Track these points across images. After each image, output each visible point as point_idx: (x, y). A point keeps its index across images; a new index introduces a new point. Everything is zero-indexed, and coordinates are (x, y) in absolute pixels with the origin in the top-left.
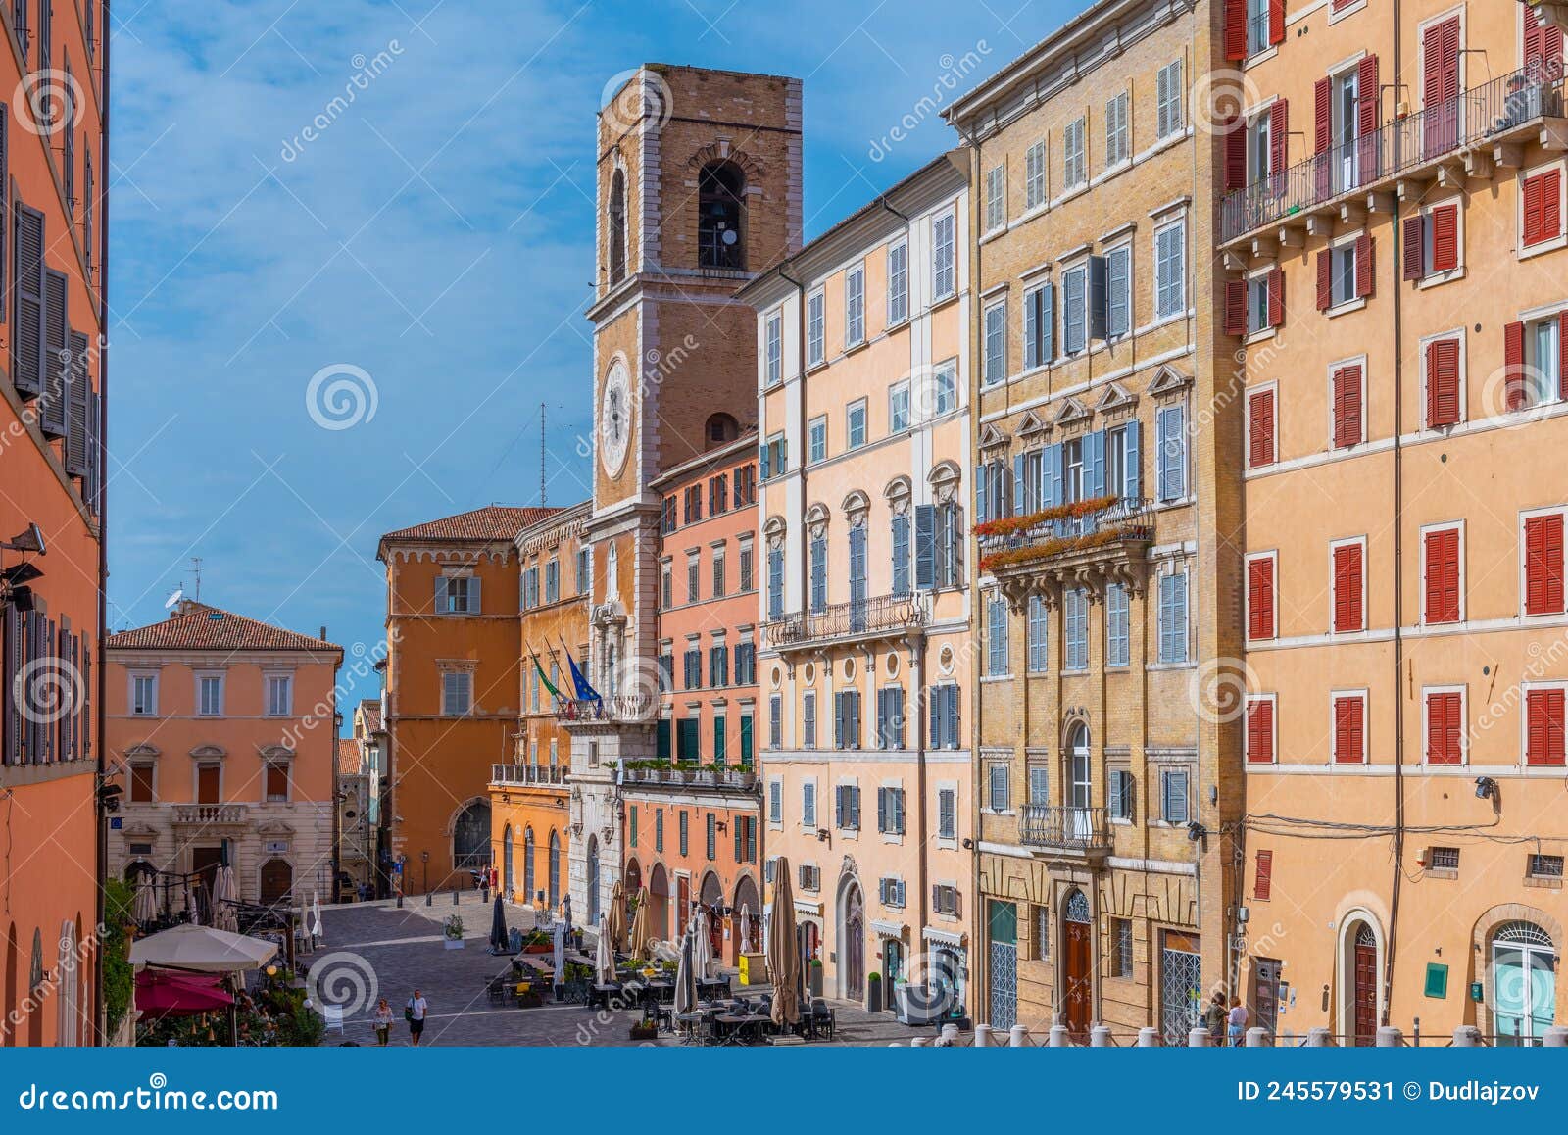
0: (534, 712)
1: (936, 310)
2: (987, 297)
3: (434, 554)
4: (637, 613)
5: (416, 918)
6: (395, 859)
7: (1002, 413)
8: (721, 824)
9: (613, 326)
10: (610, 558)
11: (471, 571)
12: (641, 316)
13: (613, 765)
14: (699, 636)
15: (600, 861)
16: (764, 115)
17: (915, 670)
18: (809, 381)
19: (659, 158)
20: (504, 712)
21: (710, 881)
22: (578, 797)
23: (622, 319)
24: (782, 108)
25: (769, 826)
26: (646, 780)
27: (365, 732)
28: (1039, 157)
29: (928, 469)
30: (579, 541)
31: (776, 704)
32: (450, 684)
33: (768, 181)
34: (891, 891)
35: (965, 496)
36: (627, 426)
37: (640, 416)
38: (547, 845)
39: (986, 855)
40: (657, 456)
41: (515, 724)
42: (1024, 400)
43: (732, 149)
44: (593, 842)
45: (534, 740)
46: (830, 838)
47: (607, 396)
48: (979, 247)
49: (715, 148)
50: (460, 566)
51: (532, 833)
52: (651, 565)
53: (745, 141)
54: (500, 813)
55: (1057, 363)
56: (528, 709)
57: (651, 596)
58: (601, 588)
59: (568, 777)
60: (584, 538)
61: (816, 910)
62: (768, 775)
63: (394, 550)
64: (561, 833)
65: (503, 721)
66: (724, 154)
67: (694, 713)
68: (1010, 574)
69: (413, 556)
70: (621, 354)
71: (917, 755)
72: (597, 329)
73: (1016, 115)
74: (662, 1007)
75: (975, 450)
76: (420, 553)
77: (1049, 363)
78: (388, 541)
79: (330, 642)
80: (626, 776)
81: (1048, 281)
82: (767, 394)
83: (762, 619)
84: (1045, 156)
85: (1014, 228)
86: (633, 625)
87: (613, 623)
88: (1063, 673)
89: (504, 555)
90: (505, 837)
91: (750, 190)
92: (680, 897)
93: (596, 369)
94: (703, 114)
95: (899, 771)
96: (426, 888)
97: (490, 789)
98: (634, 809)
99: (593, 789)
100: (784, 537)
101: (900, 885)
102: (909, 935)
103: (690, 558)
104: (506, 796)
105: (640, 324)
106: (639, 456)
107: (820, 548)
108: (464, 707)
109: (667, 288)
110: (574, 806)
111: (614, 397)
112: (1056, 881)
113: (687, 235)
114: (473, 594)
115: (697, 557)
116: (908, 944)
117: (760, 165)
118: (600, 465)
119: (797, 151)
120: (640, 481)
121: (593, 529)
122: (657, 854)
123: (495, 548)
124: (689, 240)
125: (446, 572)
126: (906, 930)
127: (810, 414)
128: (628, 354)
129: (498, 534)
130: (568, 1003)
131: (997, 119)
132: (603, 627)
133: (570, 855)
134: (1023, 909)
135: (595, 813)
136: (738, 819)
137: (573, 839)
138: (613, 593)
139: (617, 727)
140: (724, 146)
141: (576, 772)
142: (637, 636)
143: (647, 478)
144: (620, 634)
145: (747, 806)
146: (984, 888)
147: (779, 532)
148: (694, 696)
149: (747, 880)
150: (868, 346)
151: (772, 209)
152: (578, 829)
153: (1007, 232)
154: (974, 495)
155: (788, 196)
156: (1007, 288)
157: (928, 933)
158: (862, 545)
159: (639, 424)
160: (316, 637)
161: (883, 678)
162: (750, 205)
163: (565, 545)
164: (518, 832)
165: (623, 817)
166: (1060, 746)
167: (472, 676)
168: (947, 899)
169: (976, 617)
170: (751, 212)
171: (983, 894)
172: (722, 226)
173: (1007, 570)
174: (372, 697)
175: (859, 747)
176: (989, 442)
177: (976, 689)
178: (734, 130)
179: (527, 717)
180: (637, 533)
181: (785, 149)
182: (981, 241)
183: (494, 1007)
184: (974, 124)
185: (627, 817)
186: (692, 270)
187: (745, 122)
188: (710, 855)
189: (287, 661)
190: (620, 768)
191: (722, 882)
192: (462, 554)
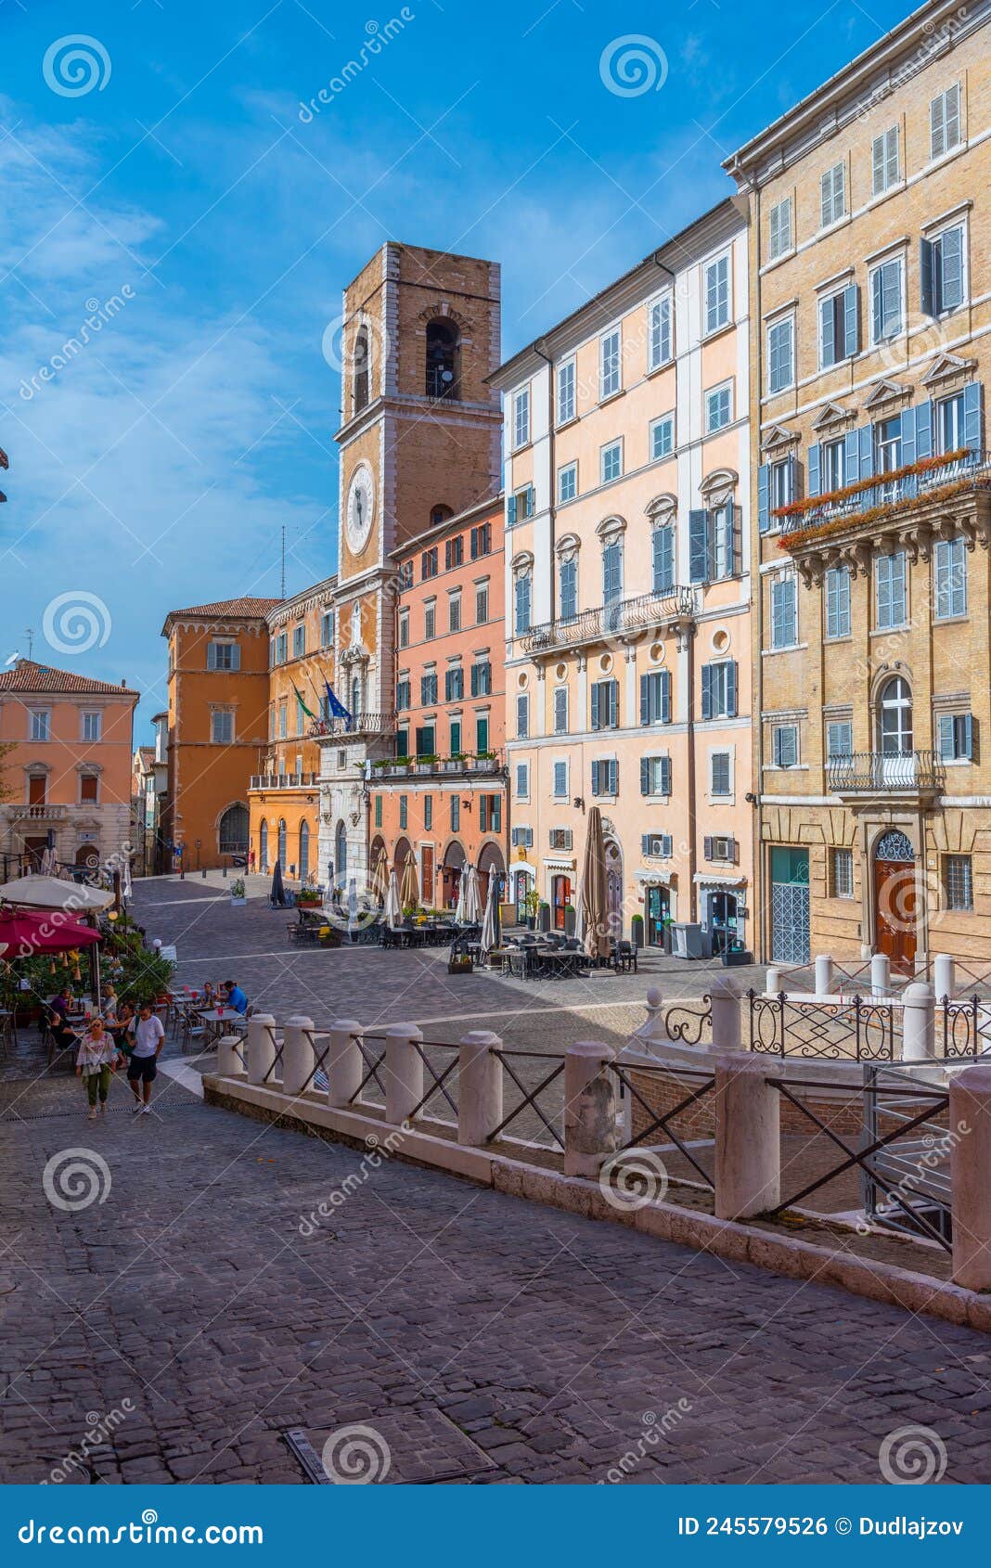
0: (281, 738)
1: (706, 344)
2: (767, 319)
3: (206, 626)
4: (379, 651)
5: (197, 886)
6: (176, 846)
7: (792, 413)
8: (466, 803)
9: (357, 442)
10: (355, 614)
11: (233, 640)
12: (383, 429)
13: (361, 766)
14: (435, 664)
15: (347, 840)
16: (474, 286)
17: (685, 654)
18: (557, 437)
19: (397, 312)
20: (256, 740)
21: (454, 849)
22: (328, 793)
23: (366, 435)
24: (486, 283)
25: (514, 801)
26: (393, 774)
27: (142, 766)
28: (839, 177)
29: (698, 481)
30: (323, 609)
31: (523, 703)
32: (217, 720)
33: (476, 336)
34: (655, 845)
35: (743, 495)
36: (370, 514)
37: (382, 504)
38: (298, 831)
39: (769, 807)
40: (395, 534)
41: (266, 748)
42: (816, 398)
43: (451, 311)
44: (341, 824)
45: (282, 758)
46: (583, 805)
47: (352, 495)
48: (760, 278)
49: (438, 308)
50: (225, 636)
51: (284, 823)
52: (390, 616)
53: (460, 304)
54: (257, 811)
55: (863, 354)
56: (276, 735)
57: (390, 639)
58: (346, 638)
59: (318, 779)
60: (328, 605)
61: (570, 865)
62: (514, 762)
63: (177, 624)
64: (311, 823)
65: (256, 747)
66: (444, 313)
67: (430, 723)
68: (812, 549)
69: (191, 628)
70: (366, 461)
71: (687, 726)
72: (342, 447)
73: (804, 152)
74: (471, 945)
75: (756, 453)
76: (197, 626)
77: (852, 357)
78: (174, 617)
79: (129, 687)
80: (373, 772)
81: (851, 284)
82: (514, 456)
83: (508, 636)
84: (846, 174)
85: (802, 250)
86: (376, 661)
87: (358, 661)
88: (872, 634)
89: (258, 629)
90: (261, 828)
91: (464, 341)
92: (424, 863)
93: (341, 478)
94: (429, 282)
95: (666, 741)
96: (203, 867)
97: (249, 793)
98: (379, 799)
99: (342, 785)
100: (532, 568)
101: (667, 839)
102: (676, 881)
103: (427, 605)
104: (263, 797)
105: (382, 435)
106: (381, 534)
107: (570, 571)
108: (228, 736)
109: (403, 409)
110: (324, 800)
111: (358, 494)
112: (866, 823)
113: (417, 371)
114: (235, 657)
115: (433, 603)
116: (676, 889)
117: (471, 323)
118: (345, 547)
119: (497, 315)
120: (382, 552)
121: (338, 595)
122: (402, 831)
123: (251, 624)
124: (419, 374)
125: (215, 640)
126: (674, 877)
127: (557, 465)
128: (372, 461)
129: (252, 614)
130: (361, 944)
131: (784, 158)
132: (348, 666)
133: (319, 837)
134: (818, 853)
135: (343, 803)
136: (482, 798)
137: (323, 824)
138: (357, 639)
139: (364, 737)
140: (445, 306)
141: (325, 774)
142: (379, 669)
143: (387, 550)
144: (363, 669)
145: (494, 786)
146: (766, 836)
147: (527, 563)
148: (430, 710)
149: (491, 846)
150: (625, 394)
151: (479, 357)
152: (327, 817)
153: (796, 255)
154: (755, 493)
155: (491, 348)
156: (796, 303)
157: (698, 878)
158: (618, 559)
159: (381, 509)
160: (118, 684)
161: (647, 665)
162: (464, 352)
163: (310, 614)
164: (273, 824)
165: (369, 805)
166: (869, 700)
167: (234, 715)
168: (721, 848)
169: (756, 598)
170: (464, 357)
171: (765, 841)
172: (441, 368)
173: (807, 546)
174: (147, 745)
175: (618, 727)
176: (775, 443)
177: (757, 661)
178: (452, 296)
179: (276, 743)
180: (379, 592)
181: (489, 312)
182: (761, 272)
183: (299, 947)
184: (756, 171)
185: (373, 807)
186: (420, 399)
187: (460, 291)
188: (455, 828)
189: (98, 702)
190: (368, 767)
191: (466, 848)
192: (227, 628)
